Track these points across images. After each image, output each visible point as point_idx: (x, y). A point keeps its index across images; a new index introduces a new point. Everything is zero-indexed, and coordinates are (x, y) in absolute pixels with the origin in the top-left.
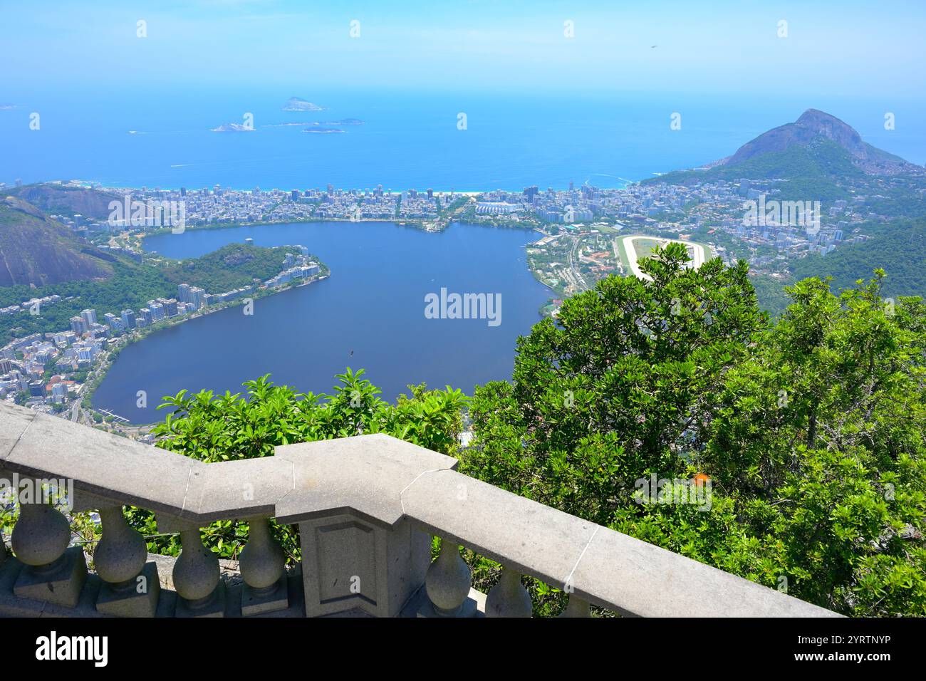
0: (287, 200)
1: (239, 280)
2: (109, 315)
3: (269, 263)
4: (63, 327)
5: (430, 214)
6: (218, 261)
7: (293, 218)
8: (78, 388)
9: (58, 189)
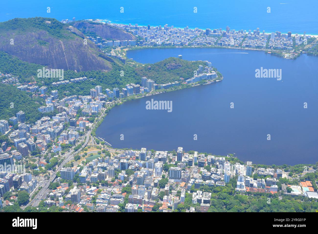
0: (203, 35)
1: (172, 78)
2: (108, 89)
3: (189, 70)
4: (87, 93)
5: (288, 48)
6: (163, 66)
7: (205, 45)
8: (90, 125)
9: (91, 24)
